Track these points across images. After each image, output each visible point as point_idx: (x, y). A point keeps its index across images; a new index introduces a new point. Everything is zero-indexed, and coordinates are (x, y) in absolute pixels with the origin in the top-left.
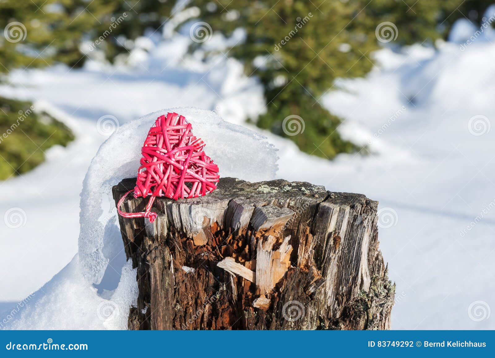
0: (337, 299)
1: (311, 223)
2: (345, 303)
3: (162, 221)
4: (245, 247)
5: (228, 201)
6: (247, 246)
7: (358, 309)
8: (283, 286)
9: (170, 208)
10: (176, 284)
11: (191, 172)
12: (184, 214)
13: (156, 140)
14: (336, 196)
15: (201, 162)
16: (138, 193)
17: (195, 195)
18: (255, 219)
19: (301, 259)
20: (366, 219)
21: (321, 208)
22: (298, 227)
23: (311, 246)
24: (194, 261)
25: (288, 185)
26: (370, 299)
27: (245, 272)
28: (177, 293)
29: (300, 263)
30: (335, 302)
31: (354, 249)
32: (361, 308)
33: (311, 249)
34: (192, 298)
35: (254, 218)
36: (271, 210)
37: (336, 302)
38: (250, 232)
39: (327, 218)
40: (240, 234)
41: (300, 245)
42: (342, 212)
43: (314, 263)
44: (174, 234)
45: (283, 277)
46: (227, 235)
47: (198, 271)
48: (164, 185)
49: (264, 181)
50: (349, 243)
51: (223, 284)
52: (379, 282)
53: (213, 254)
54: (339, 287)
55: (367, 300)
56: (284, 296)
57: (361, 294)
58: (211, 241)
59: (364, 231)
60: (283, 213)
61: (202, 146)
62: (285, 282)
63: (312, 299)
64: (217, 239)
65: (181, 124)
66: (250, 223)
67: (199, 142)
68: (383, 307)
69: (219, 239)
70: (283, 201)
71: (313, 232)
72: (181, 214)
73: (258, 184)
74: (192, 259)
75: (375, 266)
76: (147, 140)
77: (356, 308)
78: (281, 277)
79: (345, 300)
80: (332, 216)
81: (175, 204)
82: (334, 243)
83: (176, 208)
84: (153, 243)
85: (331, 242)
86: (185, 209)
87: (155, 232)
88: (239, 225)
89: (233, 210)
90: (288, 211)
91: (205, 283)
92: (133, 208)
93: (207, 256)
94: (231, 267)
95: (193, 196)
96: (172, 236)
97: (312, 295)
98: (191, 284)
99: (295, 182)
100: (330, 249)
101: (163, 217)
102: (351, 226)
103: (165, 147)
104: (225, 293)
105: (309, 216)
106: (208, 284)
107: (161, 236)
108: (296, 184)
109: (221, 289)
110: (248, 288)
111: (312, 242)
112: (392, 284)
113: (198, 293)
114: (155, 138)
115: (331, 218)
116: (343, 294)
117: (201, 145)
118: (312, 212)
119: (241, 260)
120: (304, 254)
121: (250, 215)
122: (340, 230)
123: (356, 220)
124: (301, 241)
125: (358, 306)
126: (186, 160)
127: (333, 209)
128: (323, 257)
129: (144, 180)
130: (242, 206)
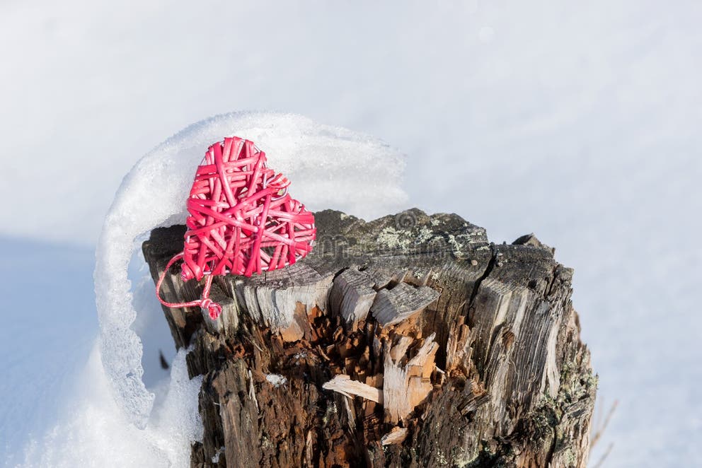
0: (507, 409)
1: (466, 307)
2: (521, 414)
3: (229, 310)
4: (364, 350)
5: (334, 275)
6: (368, 349)
7: (541, 424)
8: (427, 413)
9: (241, 290)
10: (260, 411)
11: (270, 233)
12: (265, 303)
13: (209, 186)
14: (506, 261)
15: (284, 214)
16: (188, 274)
17: (280, 265)
18: (378, 308)
19: (451, 358)
20: (554, 306)
21: (483, 291)
22: (446, 309)
23: (468, 342)
24: (284, 364)
25: (425, 224)
26: (559, 406)
27: (367, 391)
28: (263, 424)
29: (450, 363)
30: (505, 413)
31: (535, 347)
32: (546, 422)
33: (467, 345)
34: (285, 423)
35: (377, 306)
36: (403, 295)
37: (508, 413)
38: (370, 326)
39: (493, 306)
40: (355, 330)
41: (449, 339)
42: (516, 299)
43: (472, 365)
44: (249, 327)
45: (426, 399)
46: (334, 326)
47: (293, 383)
48: (230, 260)
49: (388, 217)
50: (526, 337)
51: (333, 405)
52: (574, 377)
53: (314, 353)
54: (512, 393)
55: (554, 408)
56: (428, 425)
57: (546, 399)
58: (309, 334)
59: (552, 325)
60: (422, 300)
61: (285, 187)
62: (429, 407)
63: (471, 421)
64: (318, 330)
65: (248, 155)
66: (370, 311)
67: (280, 180)
68: (579, 418)
69: (321, 331)
70: (421, 275)
71: (470, 323)
72: (260, 302)
73: (378, 225)
74: (281, 362)
75: (567, 350)
76: (195, 188)
77: (537, 422)
78: (424, 398)
79: (520, 410)
80: (500, 305)
81: (249, 287)
82: (504, 341)
83: (251, 293)
84: (218, 338)
85: (500, 340)
86: (265, 295)
87: (219, 326)
88: (352, 317)
89: (342, 291)
90: (430, 293)
91: (303, 399)
92: (180, 285)
93: (304, 358)
94: (345, 387)
95: (277, 267)
96: (246, 329)
97: (470, 415)
98: (282, 403)
99: (438, 214)
100: (498, 350)
101: (231, 305)
102: (531, 313)
103: (225, 199)
104: (336, 417)
105: (463, 297)
106: (308, 401)
107: (229, 329)
108: (439, 222)
109: (330, 409)
110: (372, 411)
111: (469, 336)
112: (593, 375)
113: (295, 417)
114: (206, 183)
115: (499, 308)
116: (517, 401)
117: (283, 185)
118: (468, 292)
119: (359, 371)
120: (456, 351)
121: (370, 303)
122: (513, 322)
123: (538, 306)
124: (451, 333)
125: (541, 419)
126: (261, 214)
127: (503, 296)
128: (486, 359)
129: (195, 252)
130: (357, 290)
